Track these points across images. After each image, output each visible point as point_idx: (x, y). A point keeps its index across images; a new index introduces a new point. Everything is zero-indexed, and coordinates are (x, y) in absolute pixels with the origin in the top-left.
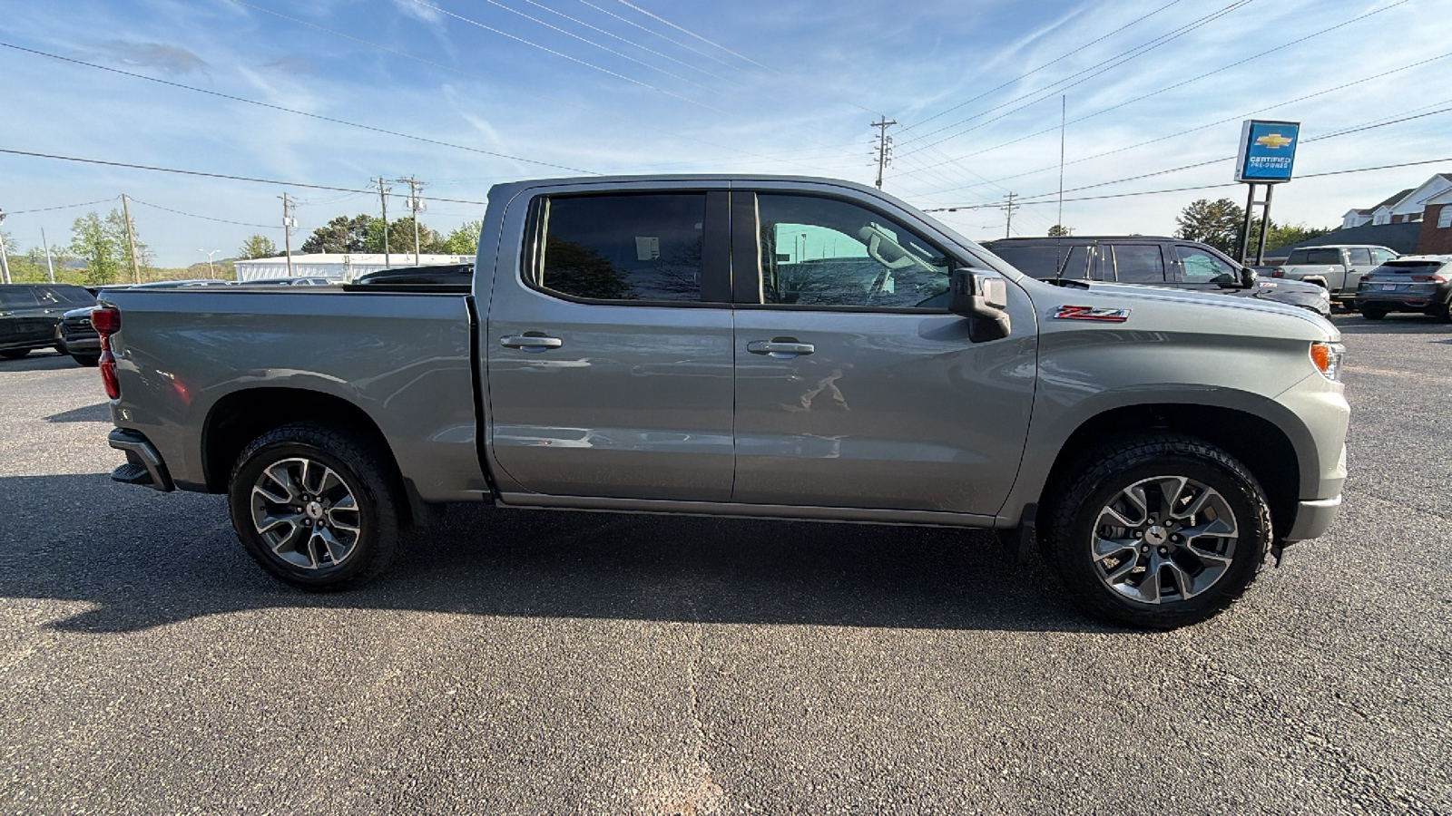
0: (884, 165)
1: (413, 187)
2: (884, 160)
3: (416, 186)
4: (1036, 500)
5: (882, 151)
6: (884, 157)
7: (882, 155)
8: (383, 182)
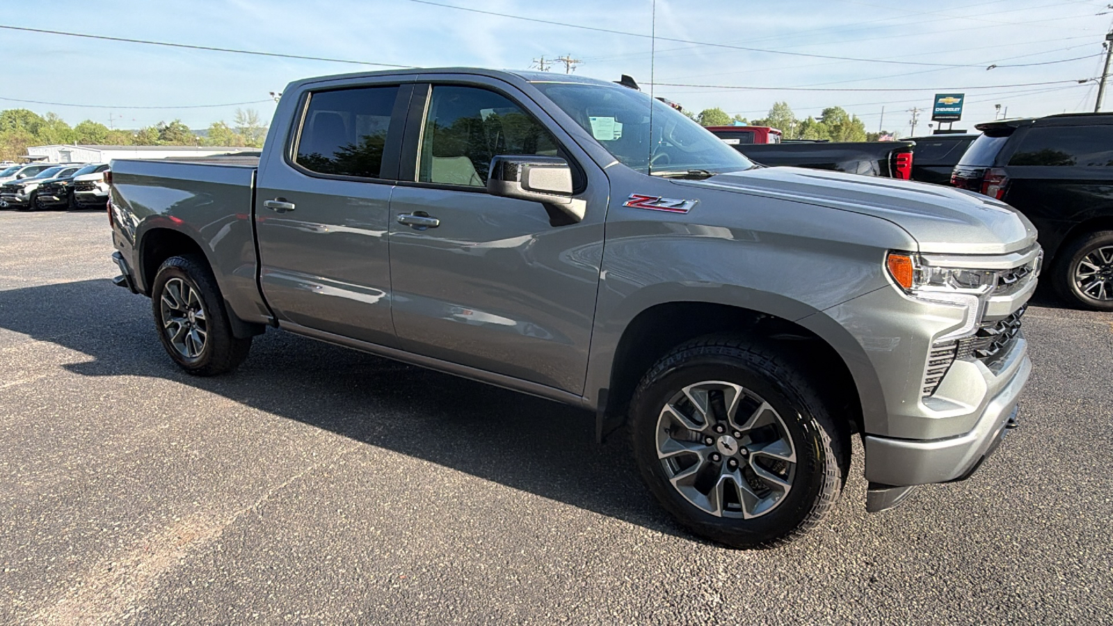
1: (568, 65)
3: (571, 65)
4: (607, 385)
8: (544, 62)
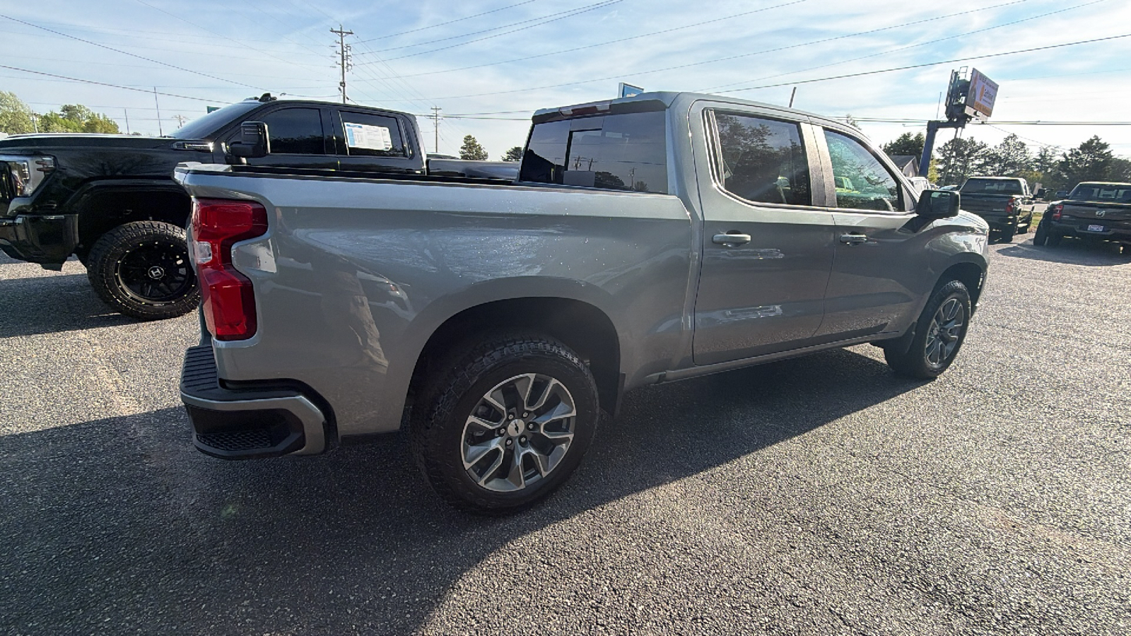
0: (345, 70)
2: (345, 65)
5: (343, 57)
6: (345, 62)
7: (343, 60)
